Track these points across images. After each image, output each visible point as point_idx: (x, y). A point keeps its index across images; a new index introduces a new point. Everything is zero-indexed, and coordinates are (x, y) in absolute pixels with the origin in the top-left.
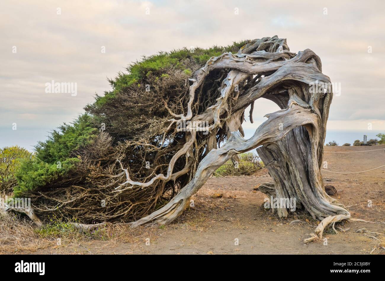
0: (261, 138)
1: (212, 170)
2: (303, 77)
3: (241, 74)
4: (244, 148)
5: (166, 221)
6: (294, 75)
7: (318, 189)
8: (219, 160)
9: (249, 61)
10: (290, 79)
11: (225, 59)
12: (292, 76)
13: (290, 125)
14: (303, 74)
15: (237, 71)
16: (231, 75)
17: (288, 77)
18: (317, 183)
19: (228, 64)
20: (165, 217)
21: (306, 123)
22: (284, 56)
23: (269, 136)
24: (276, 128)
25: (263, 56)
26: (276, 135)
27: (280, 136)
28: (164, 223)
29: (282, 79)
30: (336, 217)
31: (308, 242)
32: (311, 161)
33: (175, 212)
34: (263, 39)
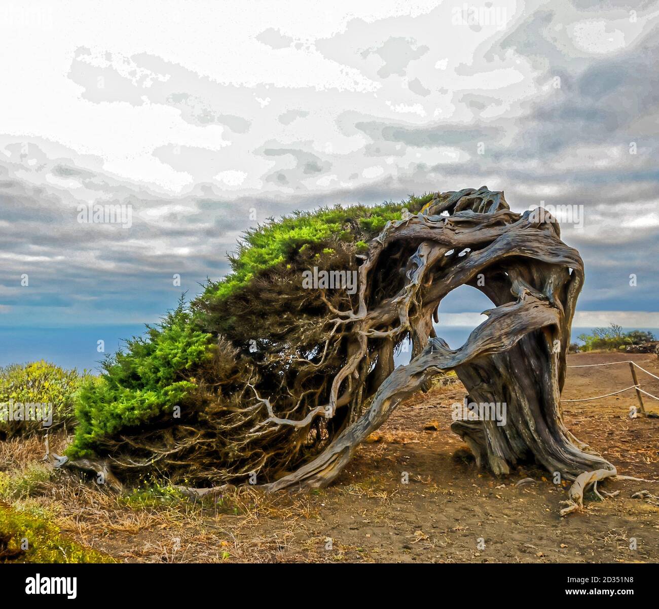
0: (480, 349)
1: (398, 400)
2: (538, 252)
3: (439, 248)
4: (452, 365)
5: (320, 483)
6: (523, 248)
7: (560, 428)
8: (410, 383)
9: (449, 226)
10: (517, 254)
11: (413, 223)
12: (520, 249)
13: (524, 327)
14: (538, 247)
15: (433, 242)
16: (423, 249)
17: (513, 251)
18: (559, 418)
19: (419, 232)
20: (319, 475)
21: (549, 323)
22: (504, 219)
23: (492, 345)
24: (502, 331)
25: (470, 219)
26: (503, 342)
27: (509, 345)
28: (317, 485)
29: (503, 254)
30: (595, 474)
31: (566, 515)
32: (549, 384)
33: (335, 468)
34: (463, 192)
